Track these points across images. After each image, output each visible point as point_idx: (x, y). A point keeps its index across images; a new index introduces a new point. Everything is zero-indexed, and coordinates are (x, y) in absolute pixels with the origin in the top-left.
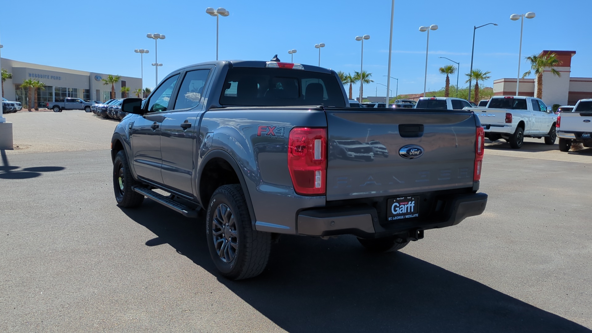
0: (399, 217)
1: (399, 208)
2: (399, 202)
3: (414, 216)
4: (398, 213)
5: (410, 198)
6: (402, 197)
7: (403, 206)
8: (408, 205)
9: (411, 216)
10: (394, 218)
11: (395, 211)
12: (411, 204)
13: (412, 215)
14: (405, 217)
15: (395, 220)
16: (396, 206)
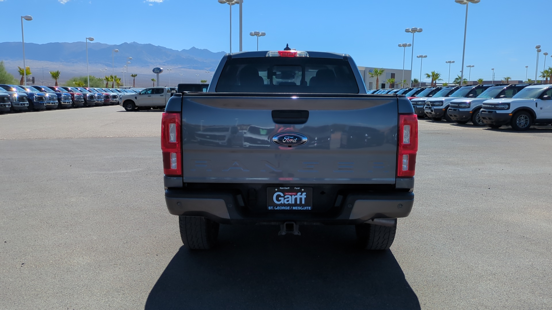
0: (283, 208)
1: (283, 198)
2: (283, 191)
3: (305, 208)
4: (283, 203)
5: (299, 188)
6: (287, 187)
7: (290, 197)
8: (296, 196)
9: (300, 208)
10: (276, 207)
11: (278, 200)
12: (301, 195)
13: (303, 208)
14: (292, 208)
15: (277, 210)
16: (278, 196)
